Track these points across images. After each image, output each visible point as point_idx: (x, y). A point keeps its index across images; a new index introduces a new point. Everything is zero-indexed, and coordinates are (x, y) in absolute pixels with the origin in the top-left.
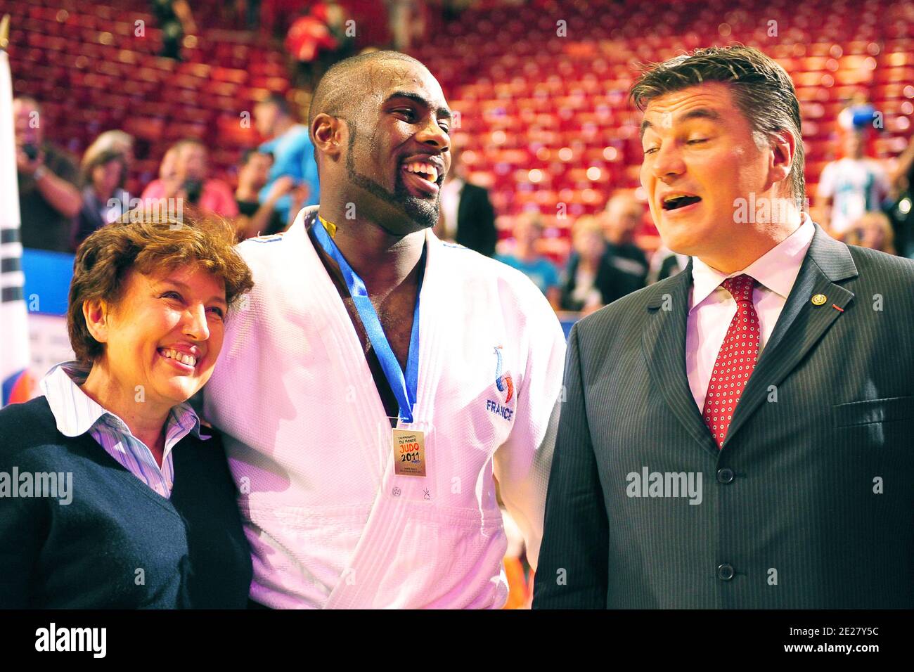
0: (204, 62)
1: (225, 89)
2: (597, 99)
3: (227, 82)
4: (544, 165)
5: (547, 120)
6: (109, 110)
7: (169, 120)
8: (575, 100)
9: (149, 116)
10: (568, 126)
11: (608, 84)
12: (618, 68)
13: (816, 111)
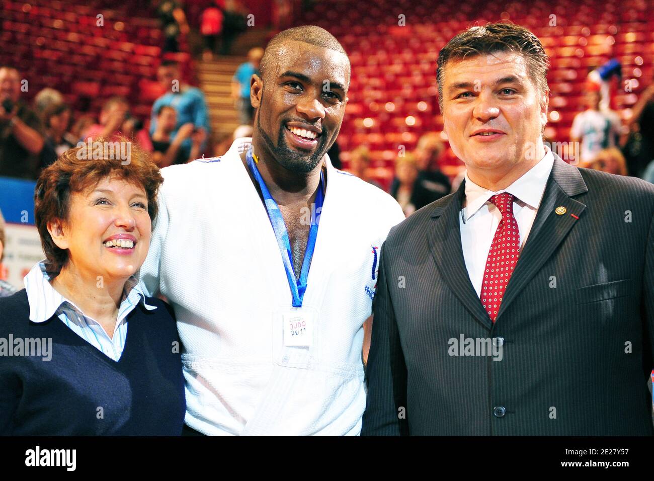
0: (129, 41)
1: (144, 61)
2: (413, 67)
3: (146, 55)
4: (373, 115)
5: (376, 82)
6: (60, 75)
7: (104, 83)
8: (397, 68)
9: (90, 80)
10: (391, 87)
11: (420, 56)
12: (428, 45)
13: (571, 75)
